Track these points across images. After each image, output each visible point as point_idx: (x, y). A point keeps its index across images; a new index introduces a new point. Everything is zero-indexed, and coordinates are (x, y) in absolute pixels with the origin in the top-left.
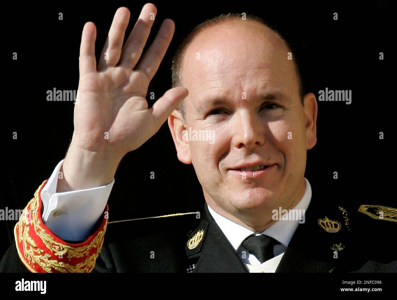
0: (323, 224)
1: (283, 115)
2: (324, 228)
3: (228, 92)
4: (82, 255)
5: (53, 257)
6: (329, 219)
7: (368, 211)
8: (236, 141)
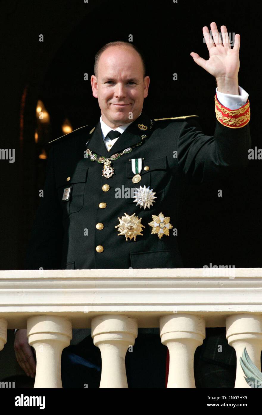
0: (140, 126)
1: (136, 87)
2: (140, 128)
6: (143, 125)
8: (115, 95)
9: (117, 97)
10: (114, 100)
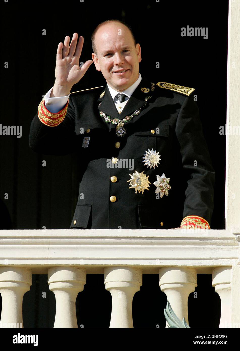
0: (143, 90)
1: (130, 53)
3: (111, 48)
4: (56, 117)
5: (47, 117)
6: (146, 88)
7: (160, 84)
8: (115, 63)
9: (117, 65)
10: (115, 68)
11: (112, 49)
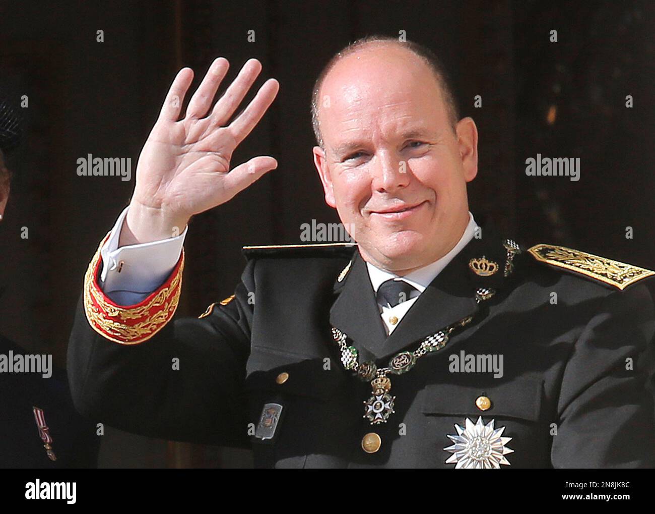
9: (382, 190)
11: (366, 138)
